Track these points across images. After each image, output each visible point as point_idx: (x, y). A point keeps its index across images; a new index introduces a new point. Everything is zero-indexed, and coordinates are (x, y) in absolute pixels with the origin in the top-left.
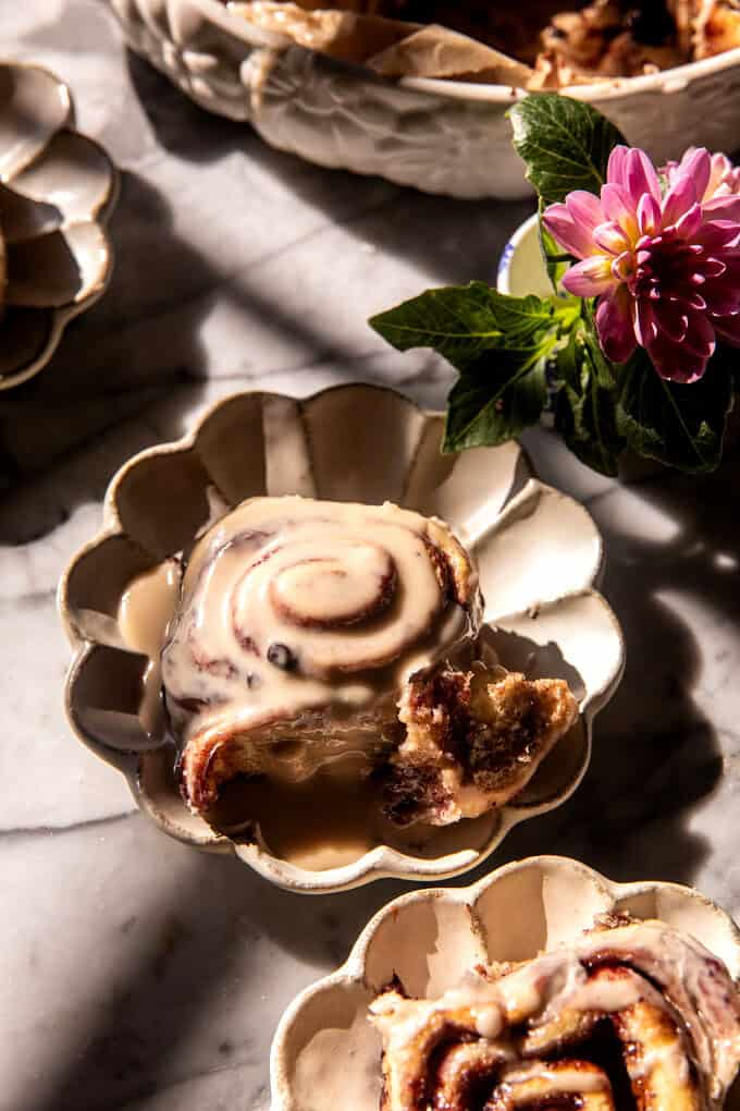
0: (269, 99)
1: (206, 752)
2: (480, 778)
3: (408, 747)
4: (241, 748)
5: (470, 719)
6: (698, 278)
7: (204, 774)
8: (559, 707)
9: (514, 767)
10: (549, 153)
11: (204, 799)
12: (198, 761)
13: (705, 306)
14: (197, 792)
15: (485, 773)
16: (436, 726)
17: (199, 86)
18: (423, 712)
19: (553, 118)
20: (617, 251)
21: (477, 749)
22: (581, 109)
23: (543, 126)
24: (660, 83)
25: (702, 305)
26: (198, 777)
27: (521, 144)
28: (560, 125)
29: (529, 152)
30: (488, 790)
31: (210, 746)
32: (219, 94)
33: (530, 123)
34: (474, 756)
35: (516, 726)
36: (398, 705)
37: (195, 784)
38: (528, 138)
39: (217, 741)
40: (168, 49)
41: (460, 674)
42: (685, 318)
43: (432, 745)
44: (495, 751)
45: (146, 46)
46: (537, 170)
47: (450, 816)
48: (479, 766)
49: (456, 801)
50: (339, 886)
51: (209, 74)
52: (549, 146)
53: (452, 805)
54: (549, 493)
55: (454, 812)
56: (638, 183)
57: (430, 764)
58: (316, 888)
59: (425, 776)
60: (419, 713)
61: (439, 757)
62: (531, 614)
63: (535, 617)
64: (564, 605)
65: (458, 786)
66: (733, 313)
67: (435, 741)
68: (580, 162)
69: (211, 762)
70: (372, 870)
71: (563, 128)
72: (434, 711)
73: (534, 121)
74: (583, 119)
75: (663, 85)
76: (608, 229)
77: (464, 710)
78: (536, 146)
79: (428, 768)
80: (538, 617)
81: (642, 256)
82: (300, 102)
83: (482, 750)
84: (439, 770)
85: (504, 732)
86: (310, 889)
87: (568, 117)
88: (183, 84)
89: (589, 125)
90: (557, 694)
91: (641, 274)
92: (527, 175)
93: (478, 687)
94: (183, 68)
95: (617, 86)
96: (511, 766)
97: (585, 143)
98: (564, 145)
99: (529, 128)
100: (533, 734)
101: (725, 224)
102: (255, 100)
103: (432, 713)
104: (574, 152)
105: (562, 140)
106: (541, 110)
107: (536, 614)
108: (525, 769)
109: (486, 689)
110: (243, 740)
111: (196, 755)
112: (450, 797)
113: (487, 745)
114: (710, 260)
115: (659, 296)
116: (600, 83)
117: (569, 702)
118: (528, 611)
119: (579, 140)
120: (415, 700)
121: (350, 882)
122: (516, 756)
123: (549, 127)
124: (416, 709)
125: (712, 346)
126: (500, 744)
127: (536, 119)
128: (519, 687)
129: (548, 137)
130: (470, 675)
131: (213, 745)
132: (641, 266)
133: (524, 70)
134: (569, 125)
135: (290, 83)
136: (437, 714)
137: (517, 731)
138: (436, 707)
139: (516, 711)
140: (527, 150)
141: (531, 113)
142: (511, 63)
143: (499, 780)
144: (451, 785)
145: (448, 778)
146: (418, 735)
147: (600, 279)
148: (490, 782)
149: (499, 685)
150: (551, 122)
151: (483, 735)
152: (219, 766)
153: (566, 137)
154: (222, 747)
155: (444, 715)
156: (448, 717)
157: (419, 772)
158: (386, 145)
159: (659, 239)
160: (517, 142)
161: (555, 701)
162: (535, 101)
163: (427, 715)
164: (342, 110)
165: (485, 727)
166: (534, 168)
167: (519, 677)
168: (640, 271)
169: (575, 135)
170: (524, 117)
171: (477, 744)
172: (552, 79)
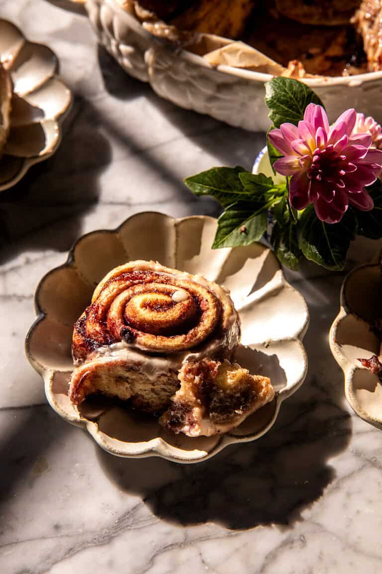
0: (157, 71)
1: (81, 375)
2: (213, 416)
3: (180, 393)
4: (100, 377)
5: (214, 385)
6: (343, 172)
7: (78, 384)
8: (263, 390)
9: (233, 415)
10: (281, 105)
11: (76, 398)
12: (76, 378)
13: (344, 187)
14: (73, 393)
15: (216, 414)
16: (195, 385)
17: (126, 62)
18: (191, 376)
19: (286, 89)
20: (303, 154)
21: (215, 401)
22: (302, 87)
23: (281, 92)
24: (348, 81)
25: (343, 186)
26: (75, 386)
27: (268, 100)
28: (289, 93)
29: (272, 104)
30: (216, 423)
31: (83, 372)
32: (135, 67)
33: (274, 90)
34: (212, 405)
35: (238, 395)
36: (179, 371)
37: (73, 389)
38: (272, 97)
39: (87, 371)
40: (113, 42)
41: (214, 362)
42: (334, 192)
43: (191, 394)
44: (224, 405)
45: (105, 42)
46: (274, 113)
47: (195, 432)
48: (214, 410)
49: (199, 425)
50: (132, 455)
51: (131, 56)
52: (282, 103)
53: (197, 427)
54: (288, 287)
55: (197, 430)
56: (319, 122)
57: (190, 404)
58: (121, 454)
59: (186, 409)
60: (187, 376)
61: (193, 400)
62: (266, 345)
63: (267, 347)
64: (282, 343)
65: (200, 418)
66: (359, 192)
67: (193, 392)
68: (297, 112)
69: (83, 380)
70: (151, 451)
71: (290, 95)
72: (196, 377)
73: (276, 90)
74: (302, 91)
75: (349, 82)
76: (300, 143)
77: (212, 380)
78: (275, 102)
79: (189, 406)
80: (269, 347)
81: (316, 158)
82: (170, 73)
83: (218, 402)
84: (193, 407)
85: (231, 397)
86: (117, 453)
87: (294, 89)
88: (120, 61)
89: (304, 95)
90: (264, 384)
91: (313, 166)
92: (269, 115)
93: (222, 371)
94: (120, 53)
95: (326, 80)
96: (231, 413)
97: (301, 103)
98: (290, 103)
99: (274, 92)
100: (246, 400)
101: (359, 147)
102: (150, 71)
103: (194, 378)
104: (294, 107)
105: (289, 100)
106: (281, 84)
107: (268, 345)
108: (238, 417)
109: (226, 373)
110: (101, 373)
111: (76, 375)
112: (196, 422)
113: (221, 400)
114: (350, 164)
115: (320, 179)
116: (318, 78)
117: (269, 390)
118: (264, 344)
119: (298, 102)
120: (187, 370)
121: (138, 455)
122: (235, 410)
123: (283, 93)
124: (187, 374)
125: (347, 207)
126: (227, 402)
127: (278, 89)
128: (244, 376)
129: (282, 98)
130: (219, 364)
131: (85, 372)
132: (314, 163)
133: (280, 67)
134: (294, 93)
135: (167, 63)
136: (197, 379)
137: (238, 397)
138: (198, 375)
139: (239, 387)
140: (271, 103)
141: (276, 85)
142: (273, 63)
143: (224, 419)
144: (197, 416)
145: (196, 412)
146: (185, 387)
147: (295, 168)
148: (218, 419)
149: (234, 372)
150: (285, 91)
151: (220, 395)
152: (87, 383)
153: (291, 99)
154: (89, 374)
155: (201, 380)
156: (202, 381)
157: (184, 407)
158: (211, 99)
159: (325, 150)
160: (266, 99)
161: (262, 387)
162: (279, 80)
163: (192, 379)
164: (190, 79)
165: (221, 391)
166: (273, 112)
167: (245, 371)
168: (313, 165)
169: (296, 99)
170: (272, 87)
171: (215, 399)
172: (294, 73)
